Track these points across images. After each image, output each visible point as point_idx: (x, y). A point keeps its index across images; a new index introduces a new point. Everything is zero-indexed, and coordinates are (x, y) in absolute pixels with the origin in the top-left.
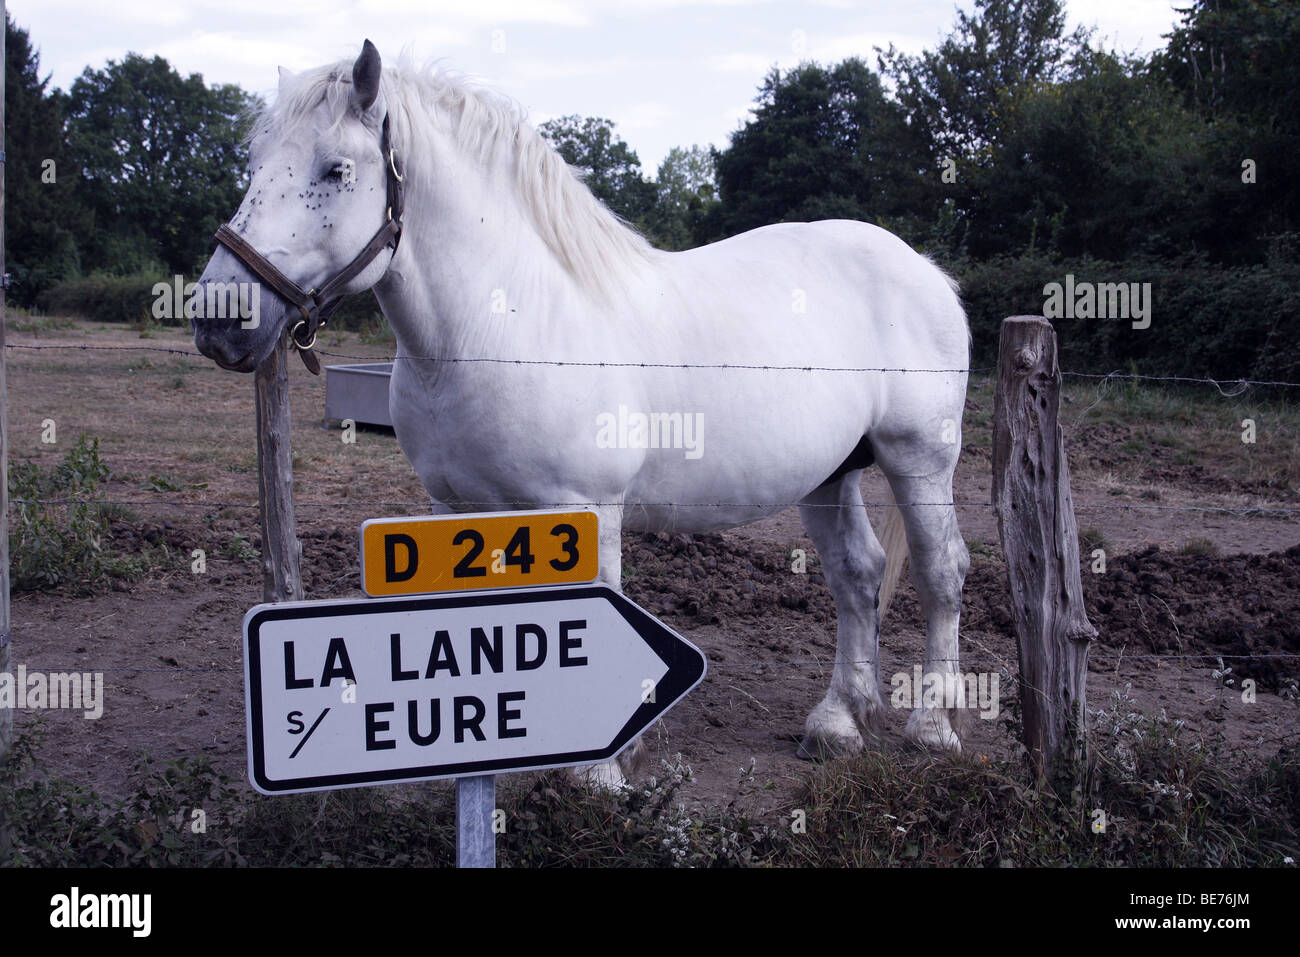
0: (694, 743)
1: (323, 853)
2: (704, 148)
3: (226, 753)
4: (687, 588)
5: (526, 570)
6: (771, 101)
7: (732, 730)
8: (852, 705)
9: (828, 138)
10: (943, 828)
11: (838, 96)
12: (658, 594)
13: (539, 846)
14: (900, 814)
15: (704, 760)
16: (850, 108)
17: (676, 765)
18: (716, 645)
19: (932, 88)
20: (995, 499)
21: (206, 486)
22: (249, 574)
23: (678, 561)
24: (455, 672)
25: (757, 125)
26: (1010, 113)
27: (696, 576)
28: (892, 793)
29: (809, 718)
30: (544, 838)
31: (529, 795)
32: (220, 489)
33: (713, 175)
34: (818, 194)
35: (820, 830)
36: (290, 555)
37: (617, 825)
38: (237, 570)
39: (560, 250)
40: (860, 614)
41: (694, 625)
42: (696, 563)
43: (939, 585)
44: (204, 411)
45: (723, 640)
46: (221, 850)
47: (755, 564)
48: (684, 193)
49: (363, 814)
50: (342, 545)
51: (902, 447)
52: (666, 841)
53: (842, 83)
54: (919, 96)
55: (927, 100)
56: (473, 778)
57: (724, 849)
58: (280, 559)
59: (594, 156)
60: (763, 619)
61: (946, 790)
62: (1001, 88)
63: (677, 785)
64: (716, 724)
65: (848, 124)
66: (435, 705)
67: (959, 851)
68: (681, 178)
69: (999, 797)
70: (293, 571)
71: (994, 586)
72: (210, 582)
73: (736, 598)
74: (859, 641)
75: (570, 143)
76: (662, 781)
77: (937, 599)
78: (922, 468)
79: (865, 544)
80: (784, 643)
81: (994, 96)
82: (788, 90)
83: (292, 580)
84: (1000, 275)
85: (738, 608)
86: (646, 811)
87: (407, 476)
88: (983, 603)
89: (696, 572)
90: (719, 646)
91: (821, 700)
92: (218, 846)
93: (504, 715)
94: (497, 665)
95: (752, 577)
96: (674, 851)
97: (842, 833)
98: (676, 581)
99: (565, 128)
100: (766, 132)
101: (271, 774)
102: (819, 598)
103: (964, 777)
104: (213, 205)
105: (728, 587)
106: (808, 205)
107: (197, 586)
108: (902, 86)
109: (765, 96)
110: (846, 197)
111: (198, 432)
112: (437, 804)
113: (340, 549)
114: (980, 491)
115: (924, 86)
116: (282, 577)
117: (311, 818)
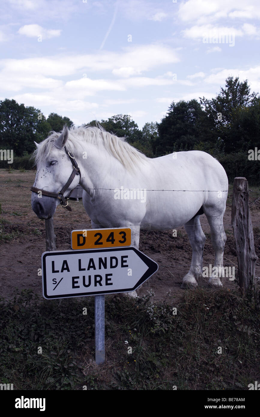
0: (154, 284)
1: (61, 313)
2: (154, 123)
3: (35, 286)
4: (152, 243)
5: (113, 243)
6: (172, 111)
7: (164, 281)
8: (195, 275)
9: (187, 120)
10: (218, 308)
11: (190, 109)
12: (145, 245)
13: (115, 312)
14: (207, 304)
15: (157, 289)
16: (192, 112)
17: (150, 292)
18: (159, 258)
19: (215, 108)
20: (232, 224)
21: (27, 214)
22: (39, 239)
23: (150, 236)
24: (95, 269)
25: (168, 117)
26: (235, 115)
27: (154, 240)
28: (205, 299)
29: (184, 278)
30: (116, 310)
31: (113, 299)
32: (31, 215)
33: (157, 130)
34: (184, 135)
35: (187, 308)
36: (53, 238)
37: (135, 307)
38: (36, 238)
39: (121, 161)
40: (198, 252)
41: (154, 253)
42: (154, 236)
43: (219, 244)
44: (26, 193)
45: (161, 257)
46: (35, 312)
47: (169, 236)
48: (149, 134)
49: (71, 303)
50: (63, 231)
51: (210, 209)
52: (148, 311)
53: (191, 106)
54: (211, 110)
55: (213, 111)
56: (99, 295)
57: (162, 313)
58: (50, 239)
59: (126, 125)
60: (172, 251)
61: (219, 298)
62: (233, 108)
63: (151, 297)
64: (159, 279)
65: (193, 117)
66: (90, 277)
67: (222, 314)
68: (149, 130)
69: (233, 300)
70: (53, 242)
71: (231, 243)
72: (29, 241)
73: (165, 246)
74: (198, 259)
75: (120, 122)
76: (147, 296)
77: (218, 248)
78: (216, 214)
79: (200, 234)
80: (177, 258)
81: (231, 111)
82: (177, 108)
83: (53, 244)
84: (233, 157)
85: (165, 248)
86: (143, 303)
87: (79, 212)
88: (229, 247)
89: (154, 238)
90: (160, 259)
91: (187, 273)
92: (34, 311)
93: (107, 279)
94: (105, 267)
95: (169, 240)
96: (150, 314)
97: (192, 309)
98: (149, 241)
99: (118, 118)
100: (171, 119)
101: (48, 294)
102: (186, 246)
103: (224, 295)
104: (27, 138)
105: (163, 243)
106: (182, 138)
107: (26, 241)
108: (207, 108)
109: (171, 109)
110: (192, 136)
111: (25, 199)
112: (89, 301)
113: (62, 232)
114: (227, 216)
115: (212, 108)
116: (51, 244)
117: (58, 305)
